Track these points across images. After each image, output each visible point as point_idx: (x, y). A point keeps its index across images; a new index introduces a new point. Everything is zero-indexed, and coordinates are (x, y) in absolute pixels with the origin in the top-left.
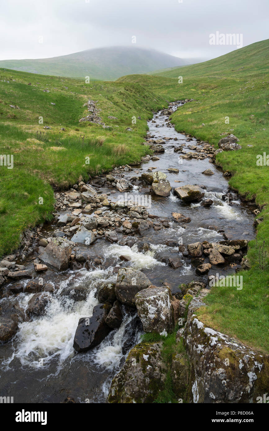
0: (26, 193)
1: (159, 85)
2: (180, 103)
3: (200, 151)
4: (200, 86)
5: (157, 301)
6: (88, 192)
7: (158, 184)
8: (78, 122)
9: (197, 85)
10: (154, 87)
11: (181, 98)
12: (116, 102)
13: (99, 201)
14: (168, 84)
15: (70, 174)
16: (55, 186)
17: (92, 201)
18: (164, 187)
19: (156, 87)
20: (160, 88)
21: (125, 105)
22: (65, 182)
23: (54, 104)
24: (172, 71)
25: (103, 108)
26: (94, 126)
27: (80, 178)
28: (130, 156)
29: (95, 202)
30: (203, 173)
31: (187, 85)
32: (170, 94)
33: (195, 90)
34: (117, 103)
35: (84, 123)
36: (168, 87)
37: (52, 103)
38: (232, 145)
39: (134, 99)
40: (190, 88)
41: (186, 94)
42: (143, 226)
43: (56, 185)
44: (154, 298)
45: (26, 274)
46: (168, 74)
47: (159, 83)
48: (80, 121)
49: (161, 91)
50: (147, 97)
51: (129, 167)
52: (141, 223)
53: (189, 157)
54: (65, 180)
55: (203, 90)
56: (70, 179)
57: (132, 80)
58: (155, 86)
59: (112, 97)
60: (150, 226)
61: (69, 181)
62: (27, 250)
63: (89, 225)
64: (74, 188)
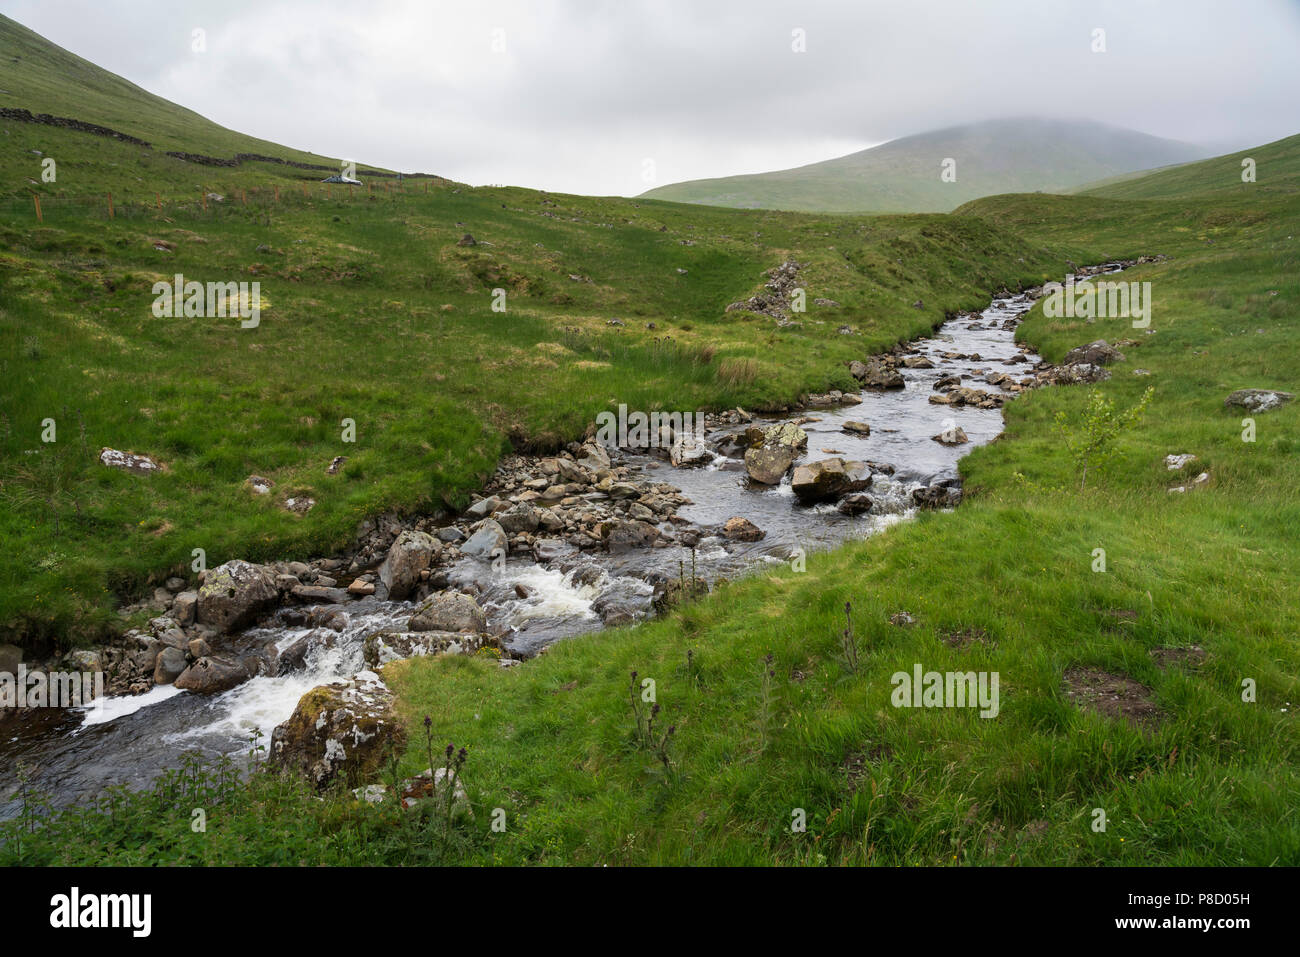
0: (427, 445)
1: (1072, 219)
2: (1117, 267)
3: (1009, 389)
4: (1205, 217)
5: (413, 644)
6: (588, 459)
7: (758, 451)
8: (724, 313)
9: (1200, 215)
10: (1055, 227)
11: (1127, 255)
12: (869, 263)
13: (594, 478)
14: (1100, 216)
15: (565, 417)
16: (523, 442)
17: (575, 478)
18: (773, 459)
19: (1062, 226)
20: (1076, 228)
21: (894, 272)
22: (545, 433)
23: (685, 271)
24: (1143, 180)
25: (814, 278)
26: (754, 322)
27: (589, 428)
28: (763, 389)
29: (582, 479)
30: (935, 439)
31: (1166, 215)
32: (1099, 244)
33: (1186, 230)
34: (870, 266)
35: (733, 315)
36: (1100, 224)
37: (680, 270)
38: (1078, 369)
39: (945, 258)
40: (1172, 226)
41: (1155, 241)
42: (623, 535)
43: (526, 440)
44: (409, 636)
45: (325, 595)
46: (1129, 190)
47: (1073, 215)
48: (727, 311)
49: (1075, 237)
50: (997, 253)
51: (741, 415)
52: (619, 526)
53: (954, 400)
54: (548, 430)
55: (1216, 230)
56: (562, 428)
57: (991, 211)
58: (1058, 223)
59: (861, 251)
60: (646, 538)
61: (559, 432)
62: (368, 556)
63: (509, 519)
64: (570, 451)
